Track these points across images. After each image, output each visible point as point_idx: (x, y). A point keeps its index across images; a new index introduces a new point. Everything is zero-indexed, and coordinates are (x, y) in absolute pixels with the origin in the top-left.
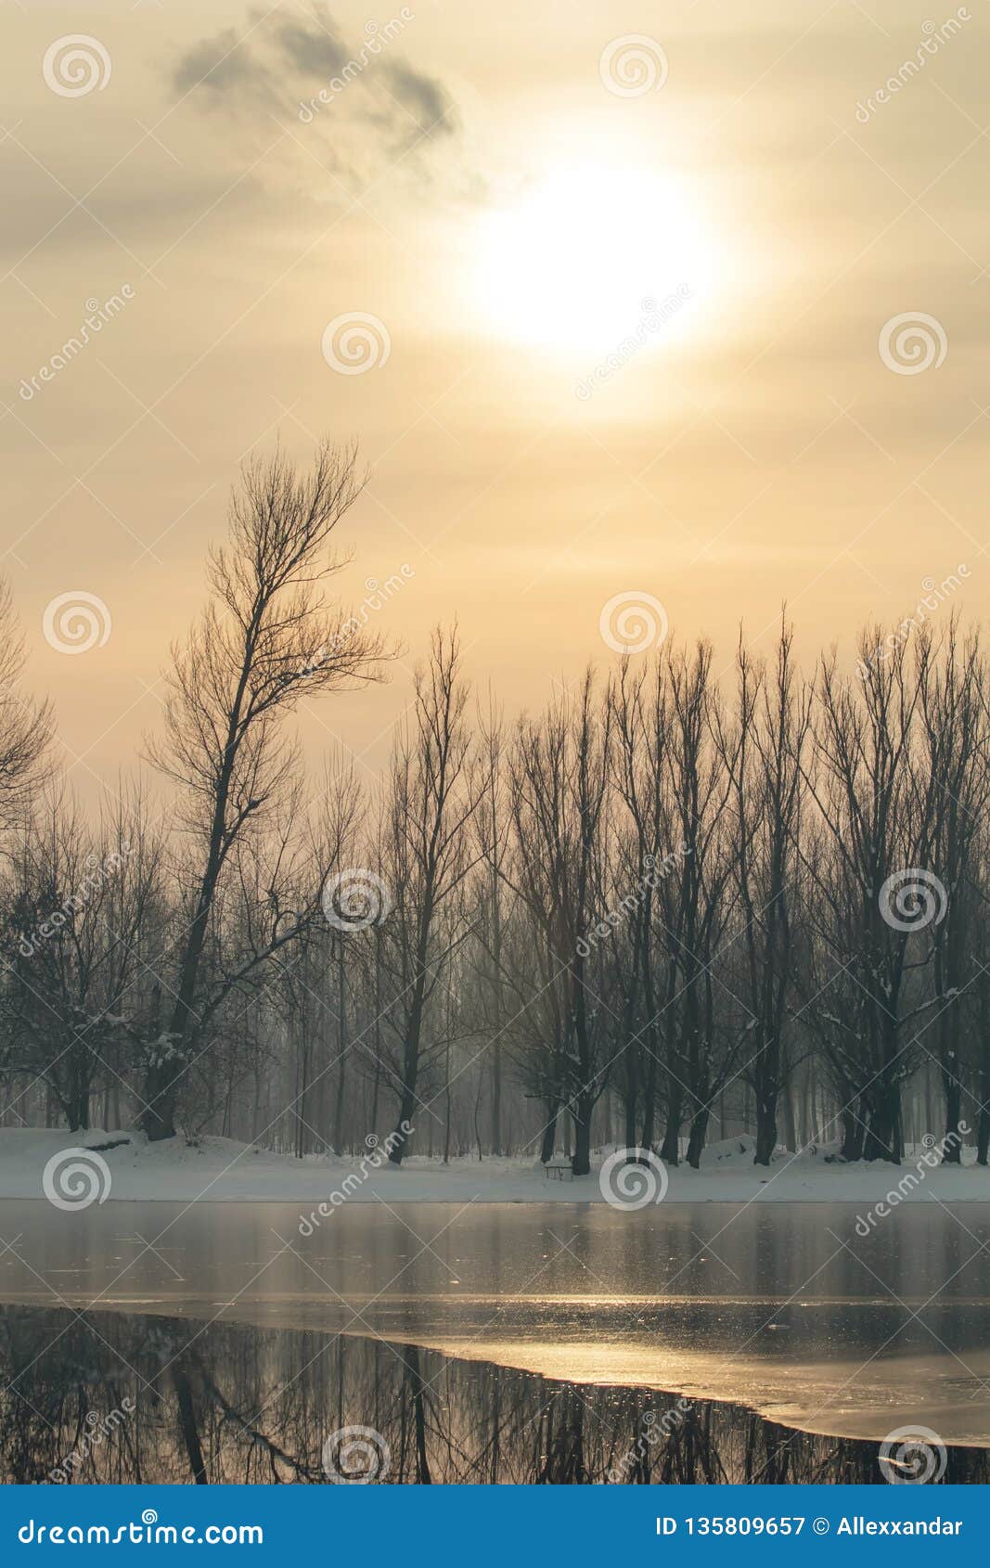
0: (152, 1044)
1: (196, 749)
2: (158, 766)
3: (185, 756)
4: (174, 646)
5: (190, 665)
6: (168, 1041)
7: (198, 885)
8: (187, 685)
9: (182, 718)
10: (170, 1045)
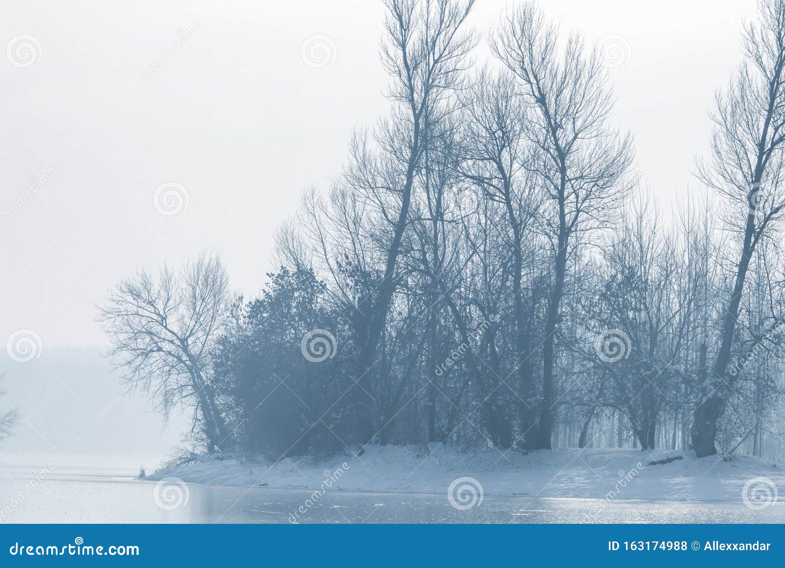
0: (700, 386)
1: (735, 170)
2: (706, 181)
3: (726, 175)
4: (718, 94)
5: (729, 109)
6: (711, 384)
7: (736, 270)
8: (727, 122)
9: (724, 147)
10: (712, 387)
